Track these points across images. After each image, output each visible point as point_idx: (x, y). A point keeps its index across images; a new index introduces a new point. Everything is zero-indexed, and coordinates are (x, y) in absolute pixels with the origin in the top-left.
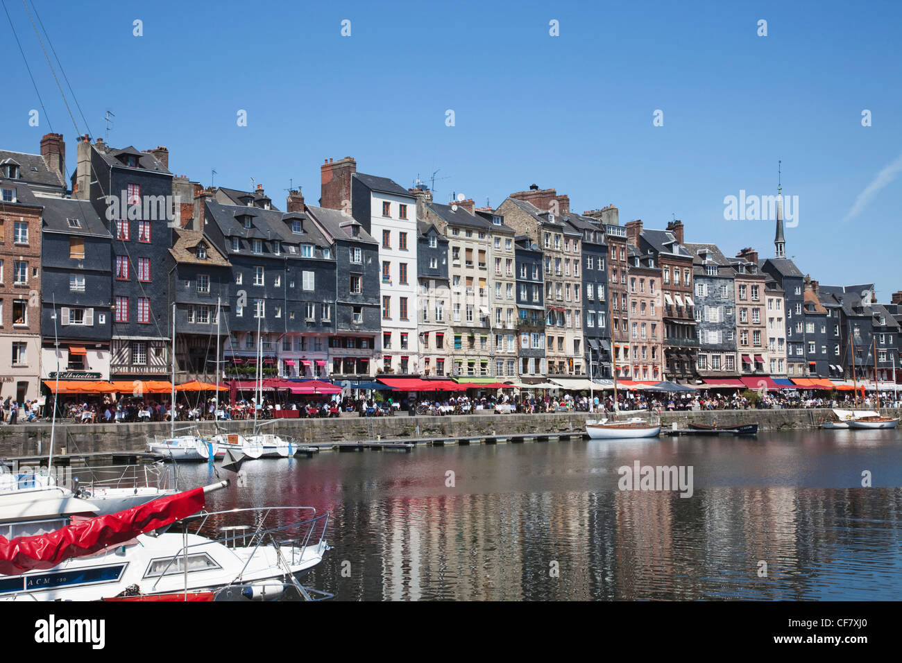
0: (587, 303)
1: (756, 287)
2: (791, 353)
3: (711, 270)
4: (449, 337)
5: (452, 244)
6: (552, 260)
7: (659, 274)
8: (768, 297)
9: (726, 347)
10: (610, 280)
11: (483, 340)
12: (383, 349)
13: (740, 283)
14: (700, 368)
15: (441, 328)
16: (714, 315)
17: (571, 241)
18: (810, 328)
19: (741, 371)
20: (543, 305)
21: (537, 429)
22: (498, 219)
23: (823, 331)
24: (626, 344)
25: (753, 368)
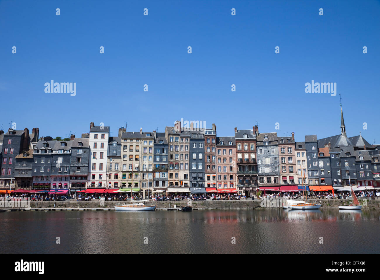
0: (191, 160)
1: (291, 148)
2: (310, 175)
3: (266, 143)
4: (120, 175)
5: (123, 144)
6: (174, 146)
7: (236, 147)
8: (296, 152)
9: (274, 174)
10: (205, 151)
11: (136, 176)
12: (91, 179)
13: (281, 147)
14: (260, 182)
15: (117, 172)
16: (268, 161)
17: (184, 139)
18: (321, 164)
19: (282, 183)
20: (167, 162)
21: (108, 206)
22: (149, 134)
23: (328, 164)
24: (214, 175)
25: (289, 182)
